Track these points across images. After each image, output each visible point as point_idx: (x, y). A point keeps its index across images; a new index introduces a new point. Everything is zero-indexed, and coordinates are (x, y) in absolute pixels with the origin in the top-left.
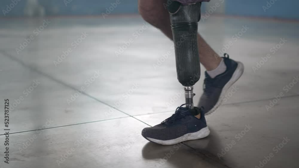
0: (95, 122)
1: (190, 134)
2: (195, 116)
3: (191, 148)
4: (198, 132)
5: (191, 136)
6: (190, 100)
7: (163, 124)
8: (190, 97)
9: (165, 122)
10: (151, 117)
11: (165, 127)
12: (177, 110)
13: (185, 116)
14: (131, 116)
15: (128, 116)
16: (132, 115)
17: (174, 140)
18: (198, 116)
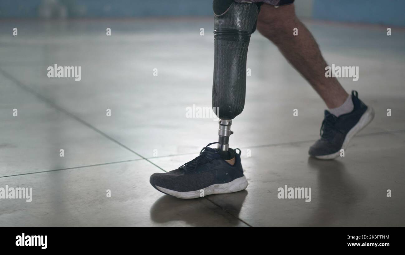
0: (93, 166)
1: (218, 186)
2: (226, 161)
3: (217, 205)
4: (230, 183)
5: (220, 189)
6: (225, 139)
7: (181, 169)
8: (225, 135)
9: (184, 167)
10: (172, 160)
11: (183, 174)
12: (203, 151)
13: (213, 160)
14: (144, 158)
15: (141, 158)
16: (146, 157)
17: (193, 191)
18: (231, 162)
